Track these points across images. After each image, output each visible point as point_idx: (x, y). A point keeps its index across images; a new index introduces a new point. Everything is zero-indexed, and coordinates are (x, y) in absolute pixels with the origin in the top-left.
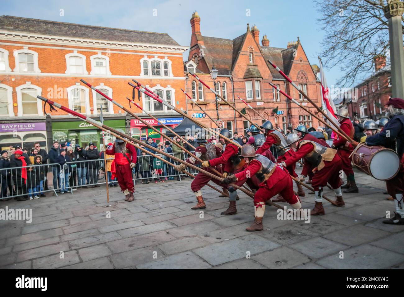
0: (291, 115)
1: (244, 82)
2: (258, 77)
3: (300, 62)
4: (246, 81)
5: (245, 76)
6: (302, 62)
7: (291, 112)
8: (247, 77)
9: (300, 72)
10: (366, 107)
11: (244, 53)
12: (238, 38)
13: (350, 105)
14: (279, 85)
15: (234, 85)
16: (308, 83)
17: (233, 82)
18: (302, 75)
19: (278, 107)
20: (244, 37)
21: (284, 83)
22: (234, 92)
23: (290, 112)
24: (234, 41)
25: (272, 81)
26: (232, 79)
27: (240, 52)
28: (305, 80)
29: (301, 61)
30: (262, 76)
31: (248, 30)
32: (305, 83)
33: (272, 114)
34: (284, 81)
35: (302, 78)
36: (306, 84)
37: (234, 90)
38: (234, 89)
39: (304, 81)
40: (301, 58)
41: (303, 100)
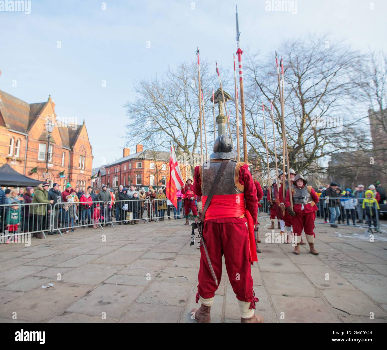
0: (72, 180)
1: (38, 144)
2: (52, 142)
3: (83, 139)
4: (41, 143)
5: (40, 138)
6: (85, 139)
7: (72, 176)
8: (42, 139)
9: (82, 147)
10: (118, 180)
11: (42, 118)
12: (37, 104)
14: (65, 152)
15: (29, 144)
16: (86, 156)
17: (28, 141)
18: (83, 149)
19: (64, 171)
20: (43, 105)
21: (69, 152)
22: (27, 150)
23: (70, 177)
24: (32, 106)
25: (61, 148)
26: (28, 138)
27: (38, 117)
28: (85, 153)
29: (84, 138)
30: (55, 141)
31: (49, 101)
32: (84, 155)
33: (58, 176)
34: (69, 150)
35: (83, 151)
36: (85, 157)
37: (27, 149)
38: (27, 147)
39: (84, 154)
40: (84, 135)
41: (82, 168)
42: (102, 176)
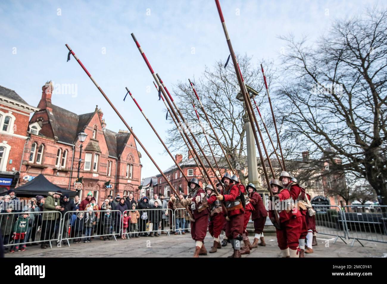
0: (118, 190)
1: (84, 154)
2: (98, 152)
3: (130, 147)
4: (87, 153)
5: (86, 148)
6: (132, 147)
7: (118, 187)
8: (88, 149)
9: (130, 155)
10: (169, 190)
11: (89, 128)
12: (86, 115)
13: (156, 187)
14: (112, 161)
15: (75, 154)
16: (134, 165)
17: (75, 151)
18: (131, 157)
19: (110, 181)
20: (91, 115)
21: (116, 161)
22: (73, 161)
23: (117, 187)
24: (81, 117)
25: (107, 157)
26: (75, 148)
27: (86, 127)
28: (132, 161)
29: (131, 145)
30: (101, 151)
31: (96, 111)
32: (132, 164)
33: (103, 186)
34: (116, 159)
35: (130, 159)
36: (133, 165)
37: (74, 159)
38: (74, 158)
39: (131, 163)
40: (132, 143)
41: (129, 178)
42: (154, 186)
